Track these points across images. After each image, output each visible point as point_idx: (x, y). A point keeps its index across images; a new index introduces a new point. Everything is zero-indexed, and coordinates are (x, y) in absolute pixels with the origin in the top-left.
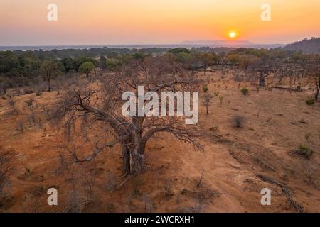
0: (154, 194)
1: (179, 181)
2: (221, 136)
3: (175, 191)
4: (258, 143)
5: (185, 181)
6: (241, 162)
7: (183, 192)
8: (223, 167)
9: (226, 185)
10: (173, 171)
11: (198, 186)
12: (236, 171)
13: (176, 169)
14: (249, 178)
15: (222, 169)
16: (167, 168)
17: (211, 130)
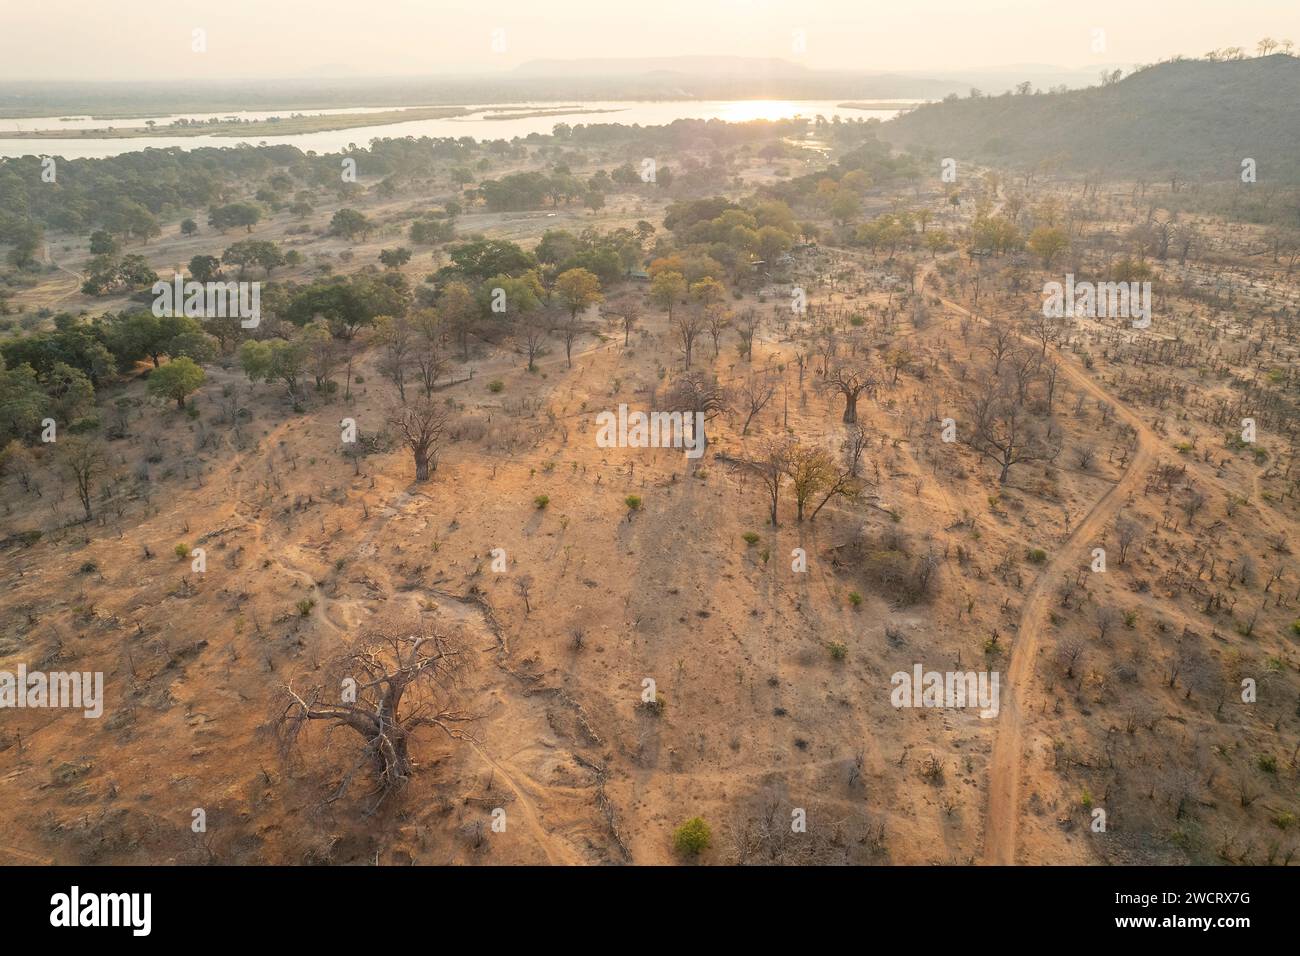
0: (427, 811)
1: (463, 784)
2: (541, 676)
3: (456, 801)
4: (597, 688)
5: (471, 782)
6: (560, 734)
7: (467, 802)
8: (530, 747)
9: (528, 780)
10: (455, 768)
11: (489, 788)
12: (547, 752)
13: (461, 763)
14: (562, 763)
15: (528, 752)
16: (445, 763)
17: (527, 662)
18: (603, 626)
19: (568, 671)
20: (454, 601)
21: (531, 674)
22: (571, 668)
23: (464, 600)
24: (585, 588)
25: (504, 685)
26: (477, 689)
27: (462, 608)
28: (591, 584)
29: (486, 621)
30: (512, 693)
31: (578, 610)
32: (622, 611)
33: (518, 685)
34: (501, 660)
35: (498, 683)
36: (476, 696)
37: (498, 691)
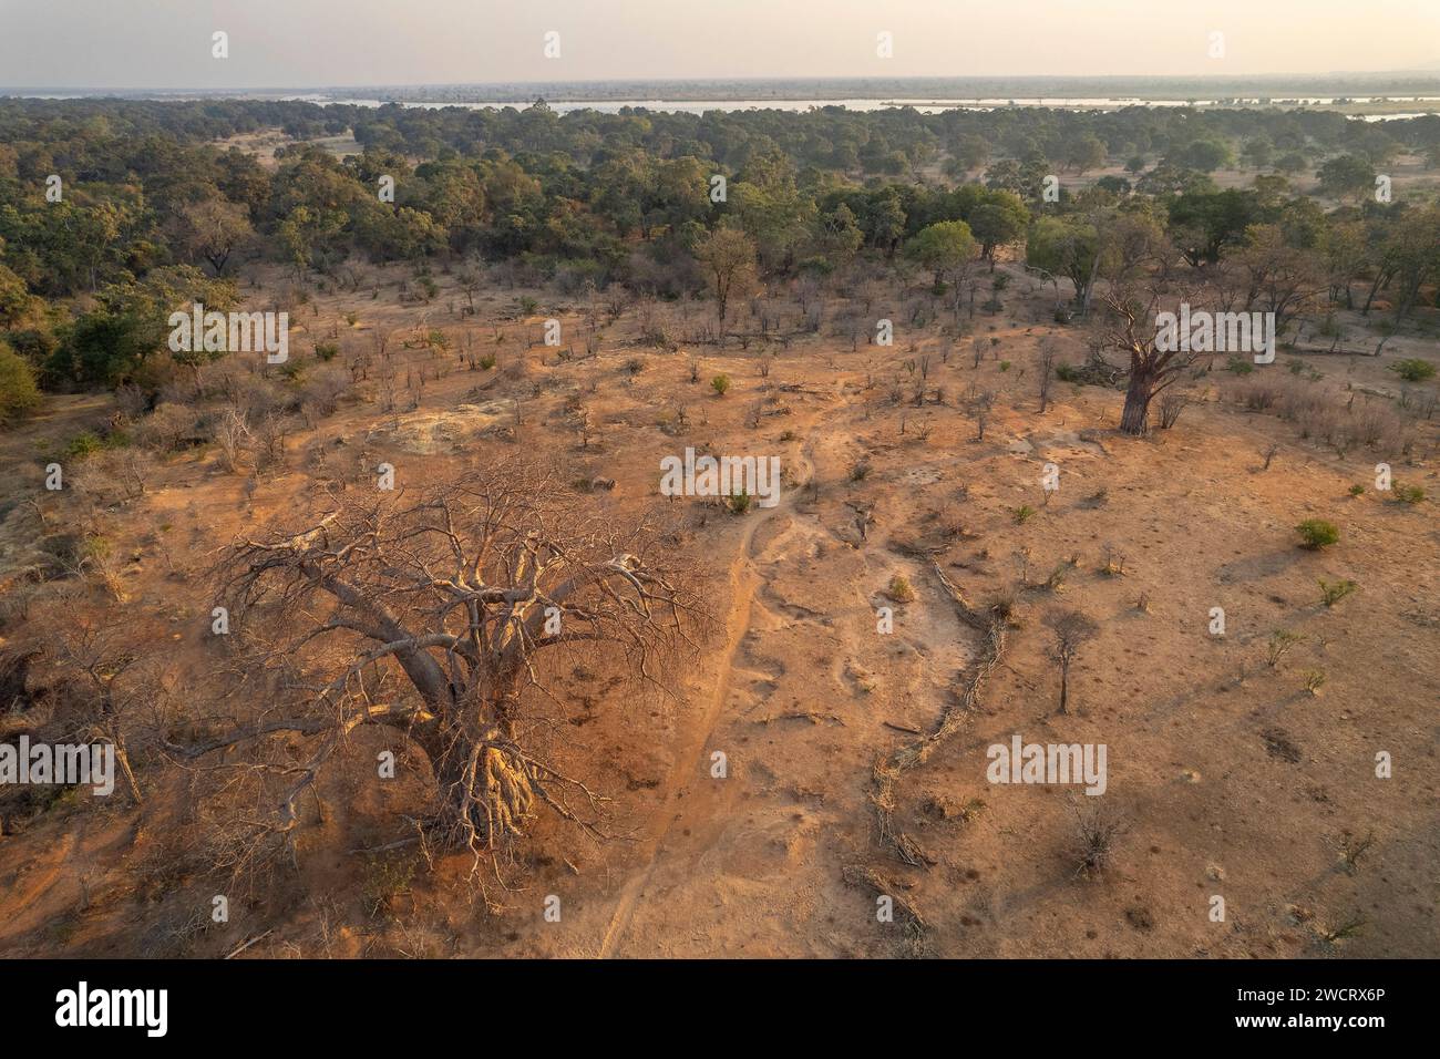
2: (925, 864)
17: (932, 808)
18: (1212, 866)
19: (997, 902)
20: (950, 609)
21: (908, 840)
22: (1013, 901)
23: (967, 618)
24: (1255, 747)
25: (833, 818)
26: (783, 783)
27: (951, 627)
28: (1281, 747)
29: (960, 675)
30: (832, 848)
31: (1184, 783)
32: (1314, 865)
33: (860, 842)
34: (893, 763)
35: (833, 805)
36: (764, 795)
37: (811, 820)
